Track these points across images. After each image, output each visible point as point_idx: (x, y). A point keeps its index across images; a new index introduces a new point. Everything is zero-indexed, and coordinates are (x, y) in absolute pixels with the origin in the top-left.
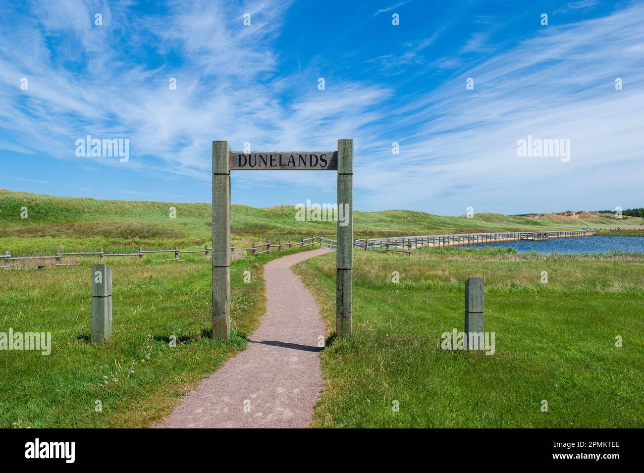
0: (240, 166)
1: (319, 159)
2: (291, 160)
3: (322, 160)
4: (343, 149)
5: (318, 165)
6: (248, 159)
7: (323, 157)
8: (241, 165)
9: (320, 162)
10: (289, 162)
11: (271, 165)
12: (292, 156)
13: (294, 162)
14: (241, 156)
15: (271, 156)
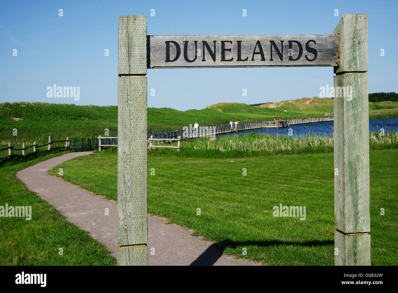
0: (168, 60)
1: (304, 47)
2: (258, 50)
3: (310, 50)
4: (352, 30)
5: (303, 58)
6: (182, 47)
7: (312, 46)
8: (171, 59)
9: (305, 52)
10: (255, 53)
11: (223, 59)
12: (258, 42)
13: (261, 53)
14: (170, 44)
15: (223, 43)
